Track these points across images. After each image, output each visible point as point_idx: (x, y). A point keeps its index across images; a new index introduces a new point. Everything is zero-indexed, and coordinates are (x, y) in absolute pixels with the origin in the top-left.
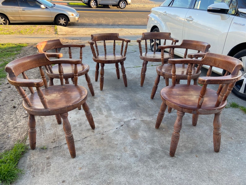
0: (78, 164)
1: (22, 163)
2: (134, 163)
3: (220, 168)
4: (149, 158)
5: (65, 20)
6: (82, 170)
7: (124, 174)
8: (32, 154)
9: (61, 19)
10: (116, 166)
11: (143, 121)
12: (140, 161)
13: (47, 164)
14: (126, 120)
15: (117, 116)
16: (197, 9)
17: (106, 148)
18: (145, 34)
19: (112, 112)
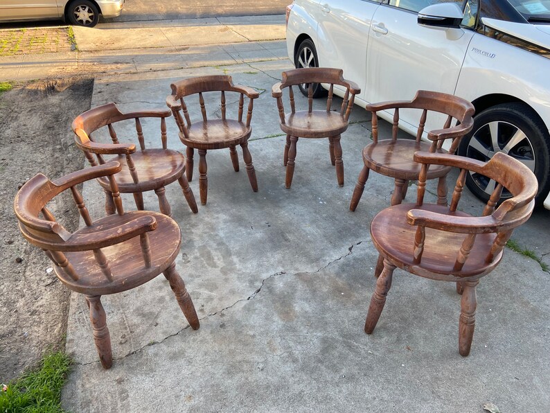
0: (183, 388)
1: (69, 397)
2: (293, 376)
3: (453, 370)
4: (320, 361)
5: (89, 11)
6: (193, 402)
7: (275, 402)
8: (84, 375)
9: (81, 9)
10: (257, 386)
11: (298, 275)
12: (302, 369)
13: (121, 393)
14: (265, 276)
15: (246, 268)
17: (233, 347)
18: (289, 74)
19: (235, 259)
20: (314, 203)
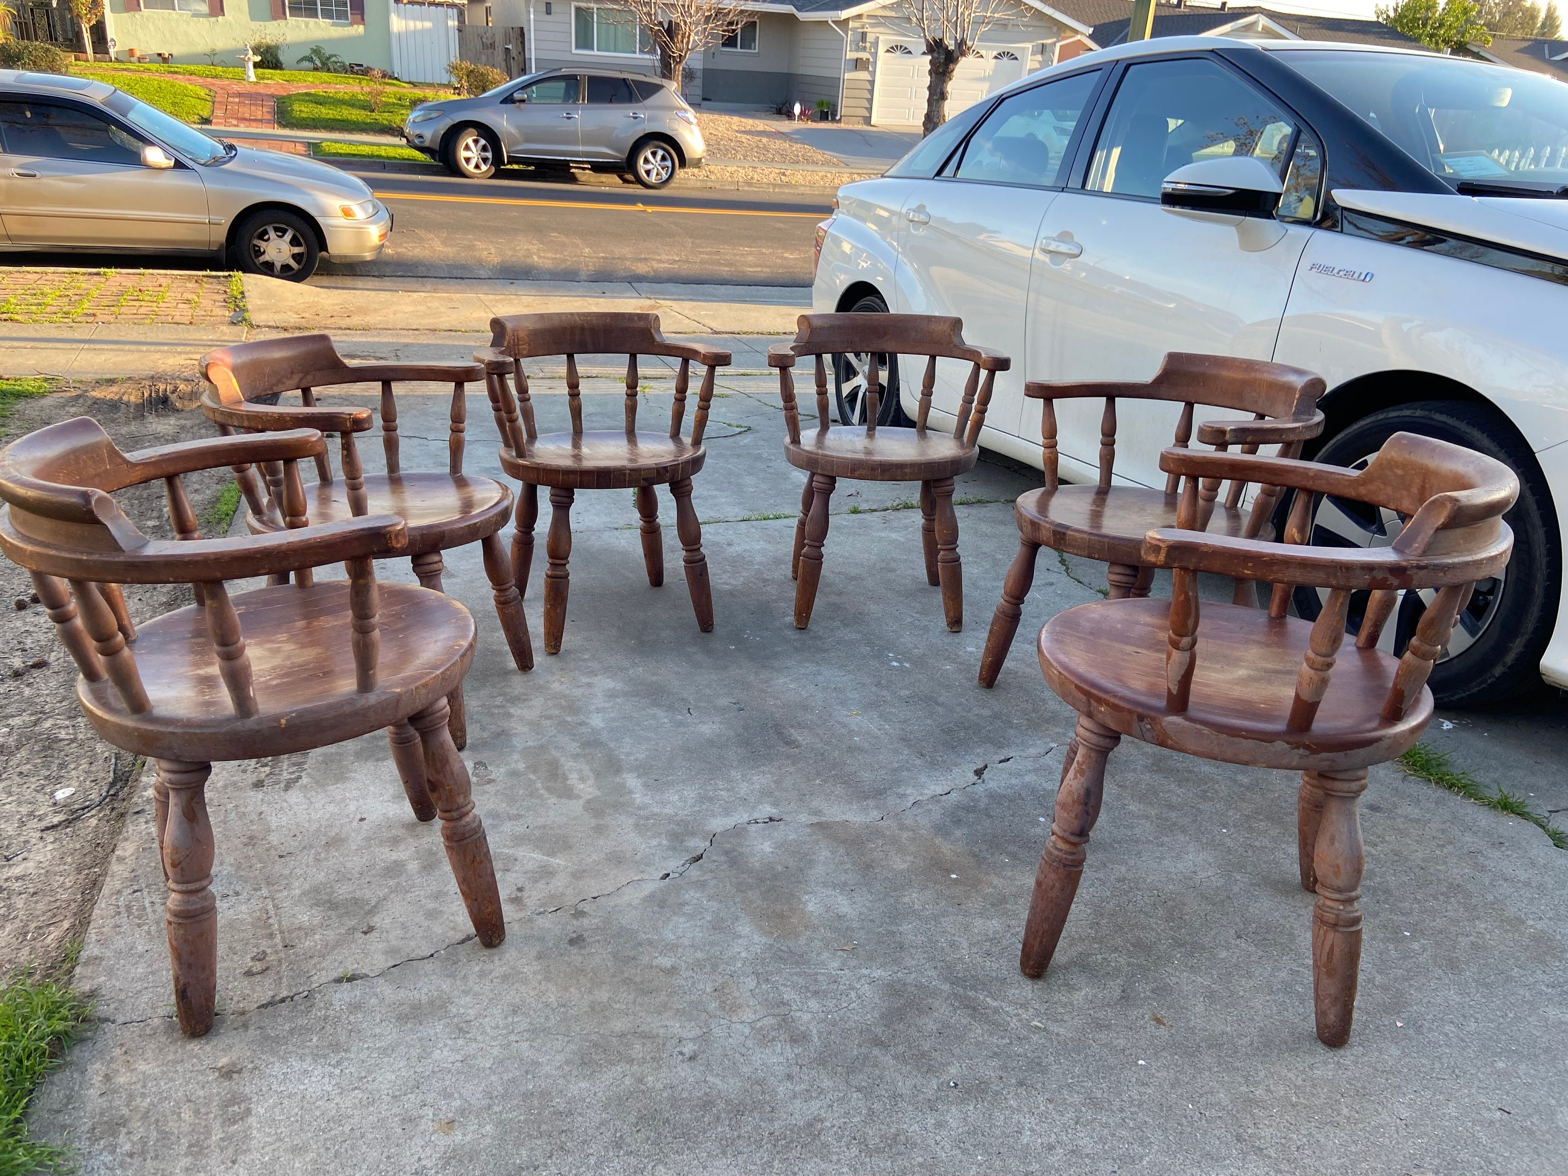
0: (430, 1098)
1: (55, 1107)
2: (789, 1077)
3: (1299, 1082)
4: (877, 1042)
5: (294, 242)
6: (457, 1137)
7: (726, 1146)
8: (117, 1052)
9: (272, 234)
10: (674, 1102)
11: (821, 826)
12: (821, 1061)
13: (226, 1105)
14: (718, 824)
15: (664, 804)
16: (1100, 193)
17: (603, 995)
18: (817, 323)
19: (632, 781)
20: (875, 664)
